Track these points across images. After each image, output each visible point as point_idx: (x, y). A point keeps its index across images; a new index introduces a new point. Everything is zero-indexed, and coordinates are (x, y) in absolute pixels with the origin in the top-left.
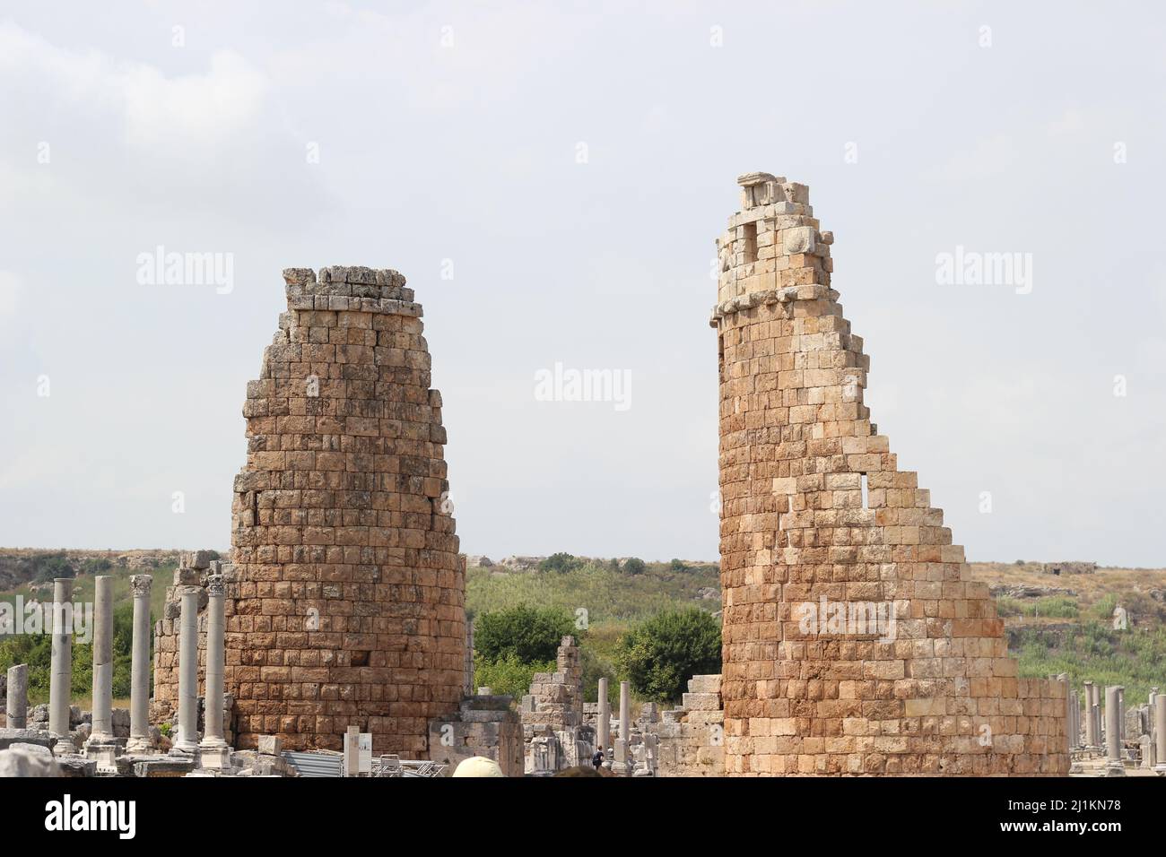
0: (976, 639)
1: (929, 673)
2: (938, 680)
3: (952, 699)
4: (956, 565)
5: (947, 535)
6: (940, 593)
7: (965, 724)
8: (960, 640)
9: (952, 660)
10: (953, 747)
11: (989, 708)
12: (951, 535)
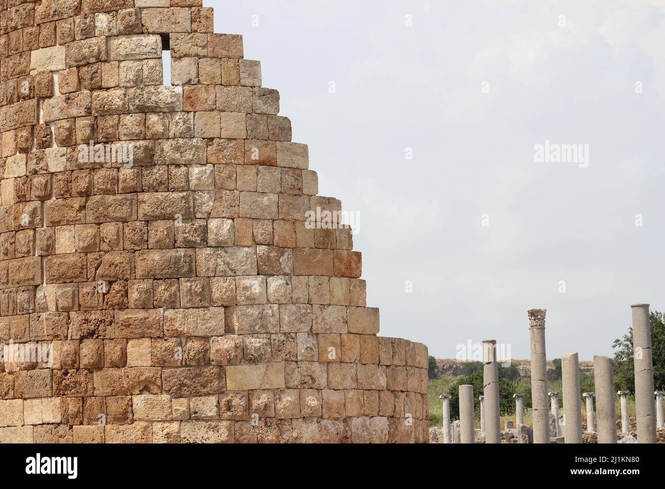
0: (326, 278)
1: (260, 327)
2: (273, 336)
3: (294, 365)
4: (297, 172)
5: (285, 128)
6: (274, 209)
7: (312, 401)
8: (304, 279)
9: (294, 308)
10: (295, 435)
11: (344, 377)
12: (290, 129)
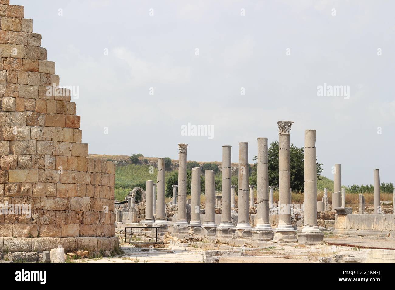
0: (61, 129)
1: (26, 152)
2: (33, 156)
3: (43, 171)
4: (49, 75)
5: (44, 53)
6: (36, 94)
7: (51, 189)
8: (50, 129)
9: (44, 143)
10: (42, 205)
11: (68, 178)
12: (46, 54)
